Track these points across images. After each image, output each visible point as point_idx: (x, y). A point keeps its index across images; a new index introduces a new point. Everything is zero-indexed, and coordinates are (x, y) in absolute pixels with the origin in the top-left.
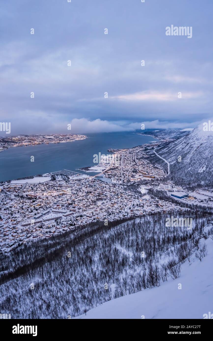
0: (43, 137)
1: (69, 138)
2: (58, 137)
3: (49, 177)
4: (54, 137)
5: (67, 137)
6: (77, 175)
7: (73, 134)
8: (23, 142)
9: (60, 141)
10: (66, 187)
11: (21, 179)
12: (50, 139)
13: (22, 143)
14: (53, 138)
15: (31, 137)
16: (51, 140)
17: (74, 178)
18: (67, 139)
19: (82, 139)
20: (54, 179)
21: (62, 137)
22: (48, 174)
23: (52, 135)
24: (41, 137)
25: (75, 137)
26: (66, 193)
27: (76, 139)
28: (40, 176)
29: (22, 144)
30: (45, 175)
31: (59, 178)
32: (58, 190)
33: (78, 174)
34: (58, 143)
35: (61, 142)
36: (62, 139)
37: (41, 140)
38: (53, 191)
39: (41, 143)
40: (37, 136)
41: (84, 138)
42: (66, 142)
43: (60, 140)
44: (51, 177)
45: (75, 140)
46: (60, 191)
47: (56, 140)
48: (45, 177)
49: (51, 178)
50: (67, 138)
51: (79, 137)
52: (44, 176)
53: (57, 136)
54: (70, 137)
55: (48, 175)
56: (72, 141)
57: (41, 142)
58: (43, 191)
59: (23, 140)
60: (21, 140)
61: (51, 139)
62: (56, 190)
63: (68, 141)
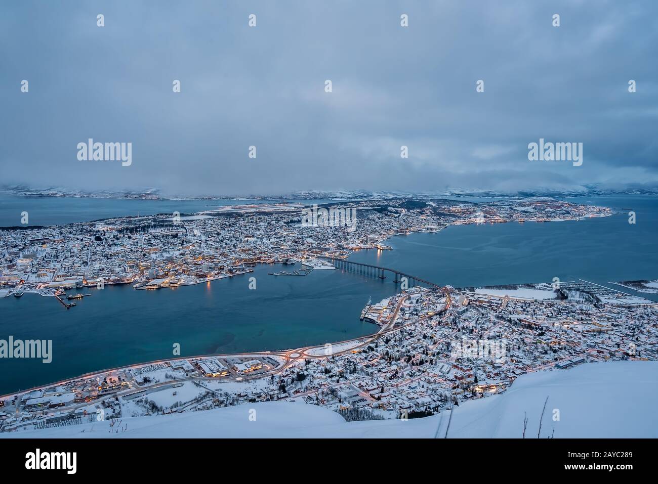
0: (510, 208)
1: (568, 213)
2: (543, 210)
3: (549, 290)
4: (535, 208)
5: (564, 209)
6: (616, 295)
7: (577, 204)
8: (472, 216)
9: (550, 217)
10: (599, 317)
11: (494, 288)
12: (524, 212)
13: (470, 218)
14: (533, 210)
15: (485, 207)
16: (527, 214)
17: (611, 301)
18: (564, 214)
19: (602, 215)
20: (562, 296)
21: (551, 210)
22: (545, 284)
23: (529, 205)
24: (506, 208)
25: (583, 210)
26: (607, 331)
27: (587, 216)
28: (530, 286)
29: (470, 220)
30: (540, 285)
31: (575, 296)
32: (582, 319)
33: (617, 293)
34: (545, 221)
35: (550, 219)
36: (553, 214)
37: (508, 214)
38: (572, 321)
39: (508, 220)
40: (497, 205)
41: (607, 212)
42: (563, 220)
43: (548, 217)
44: (554, 292)
45: (585, 218)
46: (588, 324)
47: (540, 215)
48: (540, 289)
49: (556, 293)
50: (564, 212)
51: (592, 209)
52: (538, 287)
53: (540, 206)
54: (570, 209)
55: (547, 287)
56: (578, 218)
57: (508, 218)
58: (548, 316)
59: (471, 213)
60: (466, 213)
61: (527, 212)
62: (578, 320)
63: (568, 219)
